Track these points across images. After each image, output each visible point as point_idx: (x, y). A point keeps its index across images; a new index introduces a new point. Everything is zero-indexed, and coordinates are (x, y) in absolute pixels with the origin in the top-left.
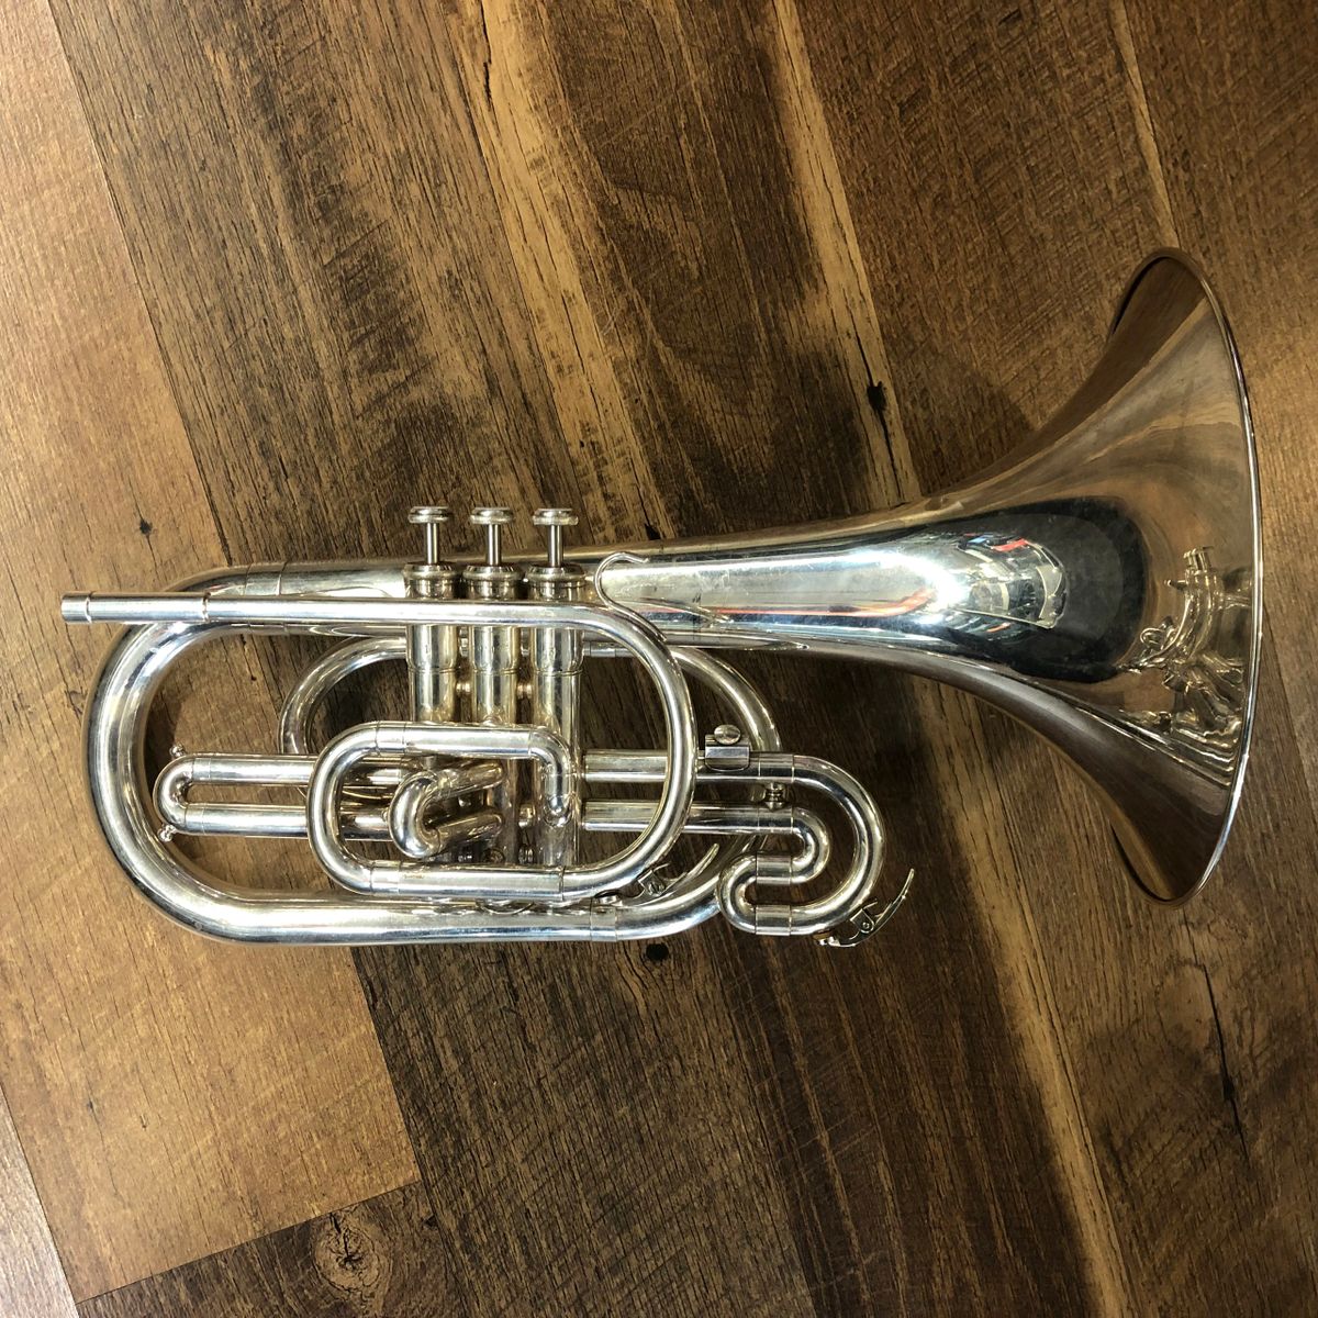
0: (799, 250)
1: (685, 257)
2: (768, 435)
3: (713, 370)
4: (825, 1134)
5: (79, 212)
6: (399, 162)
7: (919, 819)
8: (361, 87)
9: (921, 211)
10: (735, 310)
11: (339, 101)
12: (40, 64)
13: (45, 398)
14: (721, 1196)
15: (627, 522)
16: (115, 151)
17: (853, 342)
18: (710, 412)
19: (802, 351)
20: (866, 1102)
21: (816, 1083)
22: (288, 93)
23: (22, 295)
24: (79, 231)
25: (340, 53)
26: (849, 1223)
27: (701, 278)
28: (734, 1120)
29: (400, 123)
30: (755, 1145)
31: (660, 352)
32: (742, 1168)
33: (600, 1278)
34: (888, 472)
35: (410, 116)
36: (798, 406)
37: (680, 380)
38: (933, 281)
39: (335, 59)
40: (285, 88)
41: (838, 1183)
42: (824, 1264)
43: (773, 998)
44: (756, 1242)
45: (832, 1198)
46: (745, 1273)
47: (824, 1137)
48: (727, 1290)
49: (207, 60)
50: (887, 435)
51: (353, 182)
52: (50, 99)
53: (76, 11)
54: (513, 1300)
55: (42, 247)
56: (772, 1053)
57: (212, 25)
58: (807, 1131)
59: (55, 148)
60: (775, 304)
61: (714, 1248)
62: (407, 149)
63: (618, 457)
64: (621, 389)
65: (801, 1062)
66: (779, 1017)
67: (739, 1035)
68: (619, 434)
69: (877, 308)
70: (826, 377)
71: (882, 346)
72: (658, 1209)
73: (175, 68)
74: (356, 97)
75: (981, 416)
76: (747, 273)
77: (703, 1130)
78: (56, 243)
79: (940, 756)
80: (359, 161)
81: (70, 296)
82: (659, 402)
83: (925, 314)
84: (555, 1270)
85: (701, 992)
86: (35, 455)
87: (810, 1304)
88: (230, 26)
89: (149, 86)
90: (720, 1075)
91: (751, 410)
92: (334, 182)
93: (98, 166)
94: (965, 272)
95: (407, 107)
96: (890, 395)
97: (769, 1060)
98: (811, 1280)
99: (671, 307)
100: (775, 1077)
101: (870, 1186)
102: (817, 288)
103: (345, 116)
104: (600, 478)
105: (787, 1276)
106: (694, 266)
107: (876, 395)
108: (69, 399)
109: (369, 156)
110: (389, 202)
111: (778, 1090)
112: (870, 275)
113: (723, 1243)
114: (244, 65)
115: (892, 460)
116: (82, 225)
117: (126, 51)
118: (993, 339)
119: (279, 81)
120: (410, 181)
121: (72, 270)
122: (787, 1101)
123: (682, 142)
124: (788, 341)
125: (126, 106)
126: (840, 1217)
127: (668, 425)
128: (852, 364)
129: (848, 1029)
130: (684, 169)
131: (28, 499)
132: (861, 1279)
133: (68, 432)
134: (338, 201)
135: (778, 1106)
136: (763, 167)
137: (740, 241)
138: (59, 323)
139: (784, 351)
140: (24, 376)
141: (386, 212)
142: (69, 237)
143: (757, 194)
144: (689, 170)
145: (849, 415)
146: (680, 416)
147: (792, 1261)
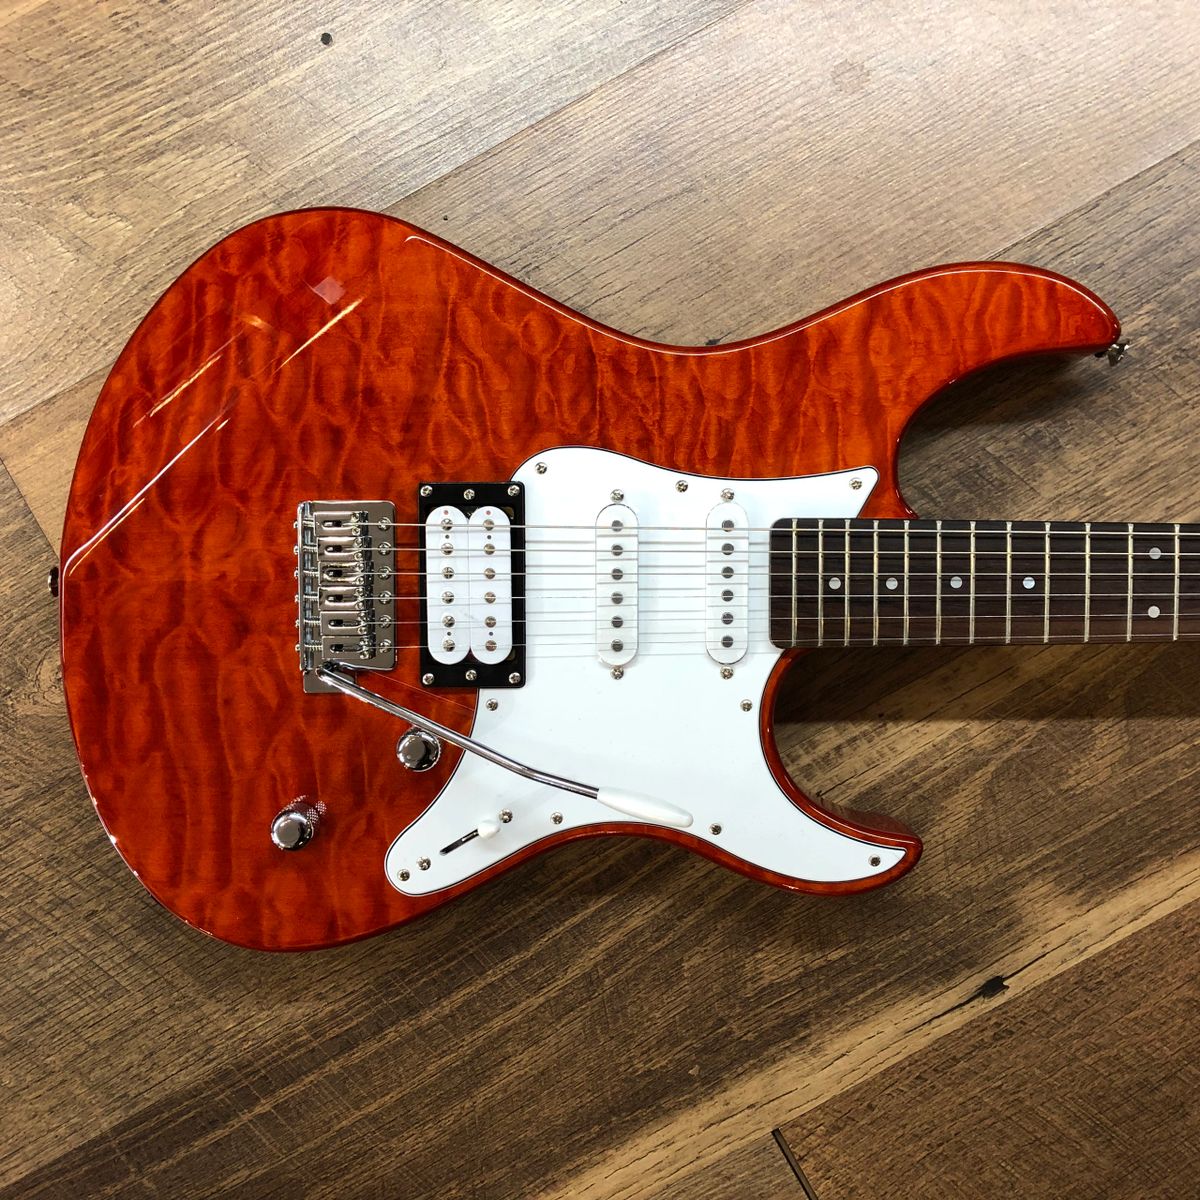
0: (1111, 879)
1: (1077, 773)
2: (934, 889)
3: (981, 823)
4: (267, 1108)
5: (978, 229)
6: (1095, 494)
7: (596, 1128)
8: (1152, 446)
9: (1178, 988)
10: (1041, 831)
11: (1134, 429)
12: (1096, 170)
13: (807, 234)
14: (189, 1018)
15: (819, 773)
16: (1039, 247)
17: (1040, 952)
18: (941, 829)
19: (1018, 904)
20: (307, 1141)
21: (316, 1086)
22: (1129, 383)
23: (892, 196)
24: (961, 232)
25: (1178, 421)
26: (182, 1154)
27: (1060, 792)
28: (266, 1013)
29: (1130, 486)
30: (245, 1040)
31: (984, 770)
32: (220, 1032)
33: (87, 918)
34: (927, 1015)
35: (1137, 495)
36: (967, 913)
37: (964, 793)
38: (1115, 1015)
39: (1170, 419)
40: (1132, 379)
41: (219, 1133)
42: (136, 1139)
43: (393, 1024)
44: (148, 1064)
45: (204, 1131)
46: (114, 1061)
47: (264, 1107)
48: (95, 1047)
49: (1139, 308)
50: (961, 1005)
51: (1066, 457)
52: (1069, 185)
53: (1150, 191)
54: (51, 838)
55: (939, 204)
56: (337, 1036)
57: (1171, 305)
58: (267, 1087)
59: (1026, 197)
60: (1057, 867)
61: (135, 1023)
62: (1108, 498)
63: (878, 752)
64: (942, 741)
65: (334, 1067)
66: (374, 1034)
67: (349, 999)
68: (900, 748)
69: (1077, 966)
70: (1001, 933)
71: (1043, 980)
72: (165, 959)
73: (1125, 283)
74: (1141, 443)
75: (1001, 1095)
76: (1078, 835)
77: (250, 985)
78: (945, 215)
79: (663, 1135)
80: (1086, 458)
81: (903, 235)
82: (939, 778)
83: (1082, 1015)
84: (88, 871)
85: (383, 952)
86: (755, 236)
87: (93, 1135)
88: (1174, 321)
89: (1102, 264)
90: (306, 988)
91: (953, 867)
92: (1062, 441)
93: (1022, 236)
94: (1132, 1046)
95: (1145, 490)
96: (999, 1000)
97: (331, 1034)
98: (117, 1130)
99: (1028, 769)
100: (314, 1044)
101: (223, 1167)
102: (1082, 904)
103: (1122, 437)
104: (854, 739)
105: (119, 1104)
106: (1071, 783)
107: (995, 986)
108: (811, 254)
109: (1093, 466)
110: (1057, 492)
111: (303, 1050)
112: (1105, 953)
113: (142, 1031)
114: (1143, 340)
115: (939, 1017)
116: (967, 233)
117: (1127, 239)
118: (1077, 1089)
119: (1138, 374)
120: (1081, 508)
121: (926, 233)
122: (293, 1061)
123: (1182, 745)
124: (1026, 889)
125: (1080, 249)
126: (187, 1142)
127: (920, 792)
128: (1020, 955)
129: (375, 1106)
130: (1157, 753)
131: (713, 238)
132: (127, 1181)
133: (781, 261)
134: (1046, 447)
135: (287, 1053)
136: (1179, 826)
137: (1106, 820)
138: (877, 232)
139: (1016, 886)
140: (822, 213)
141: (1048, 492)
142: (953, 224)
143: (1154, 825)
144: (1157, 758)
145: (970, 964)
146: (931, 802)
147: (133, 1106)
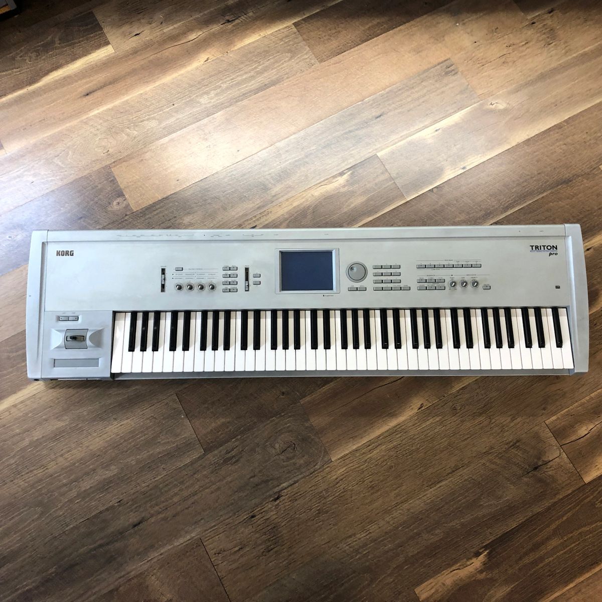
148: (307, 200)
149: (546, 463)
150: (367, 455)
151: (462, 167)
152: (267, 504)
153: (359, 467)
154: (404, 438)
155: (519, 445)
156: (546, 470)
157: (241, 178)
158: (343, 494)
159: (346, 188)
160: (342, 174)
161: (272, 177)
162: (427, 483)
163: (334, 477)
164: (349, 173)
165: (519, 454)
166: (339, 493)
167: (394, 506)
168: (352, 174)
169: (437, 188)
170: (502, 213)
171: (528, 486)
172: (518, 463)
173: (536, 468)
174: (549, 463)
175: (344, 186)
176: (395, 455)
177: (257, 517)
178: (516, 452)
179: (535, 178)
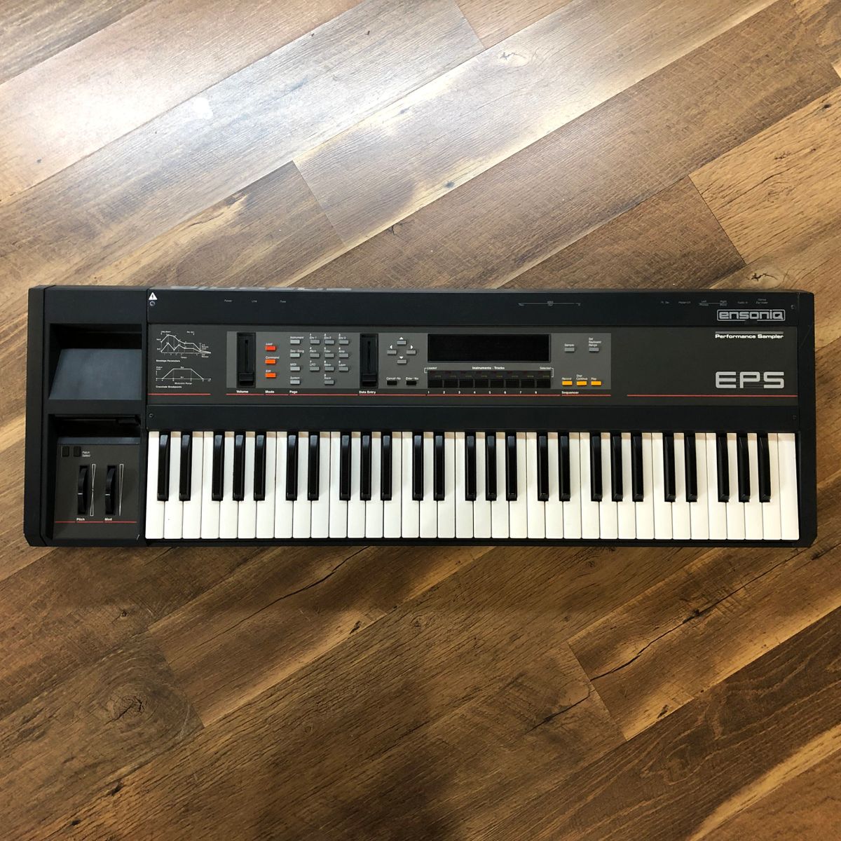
148: (166, 254)
149: (565, 710)
150: (268, 711)
151: (446, 183)
152: (99, 801)
153: (255, 731)
154: (330, 679)
155: (523, 681)
156: (566, 721)
157: (44, 216)
158: (226, 779)
159: (237, 229)
160: (230, 201)
161: (102, 211)
162: (366, 752)
163: (212, 750)
164: (243, 199)
165: (521, 696)
166: (220, 776)
167: (312, 792)
168: (248, 200)
169: (401, 224)
170: (512, 270)
171: (533, 749)
172: (519, 712)
173: (548, 720)
174: (570, 710)
175: (233, 225)
176: (315, 708)
177: (82, 823)
178: (517, 694)
179: (574, 201)
